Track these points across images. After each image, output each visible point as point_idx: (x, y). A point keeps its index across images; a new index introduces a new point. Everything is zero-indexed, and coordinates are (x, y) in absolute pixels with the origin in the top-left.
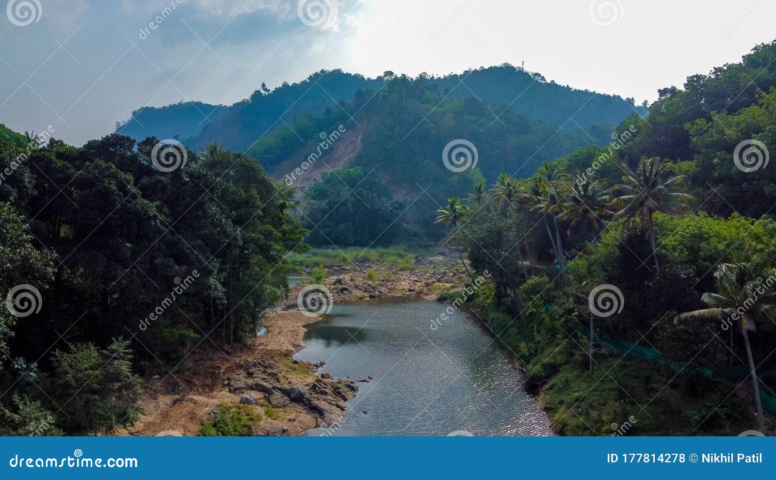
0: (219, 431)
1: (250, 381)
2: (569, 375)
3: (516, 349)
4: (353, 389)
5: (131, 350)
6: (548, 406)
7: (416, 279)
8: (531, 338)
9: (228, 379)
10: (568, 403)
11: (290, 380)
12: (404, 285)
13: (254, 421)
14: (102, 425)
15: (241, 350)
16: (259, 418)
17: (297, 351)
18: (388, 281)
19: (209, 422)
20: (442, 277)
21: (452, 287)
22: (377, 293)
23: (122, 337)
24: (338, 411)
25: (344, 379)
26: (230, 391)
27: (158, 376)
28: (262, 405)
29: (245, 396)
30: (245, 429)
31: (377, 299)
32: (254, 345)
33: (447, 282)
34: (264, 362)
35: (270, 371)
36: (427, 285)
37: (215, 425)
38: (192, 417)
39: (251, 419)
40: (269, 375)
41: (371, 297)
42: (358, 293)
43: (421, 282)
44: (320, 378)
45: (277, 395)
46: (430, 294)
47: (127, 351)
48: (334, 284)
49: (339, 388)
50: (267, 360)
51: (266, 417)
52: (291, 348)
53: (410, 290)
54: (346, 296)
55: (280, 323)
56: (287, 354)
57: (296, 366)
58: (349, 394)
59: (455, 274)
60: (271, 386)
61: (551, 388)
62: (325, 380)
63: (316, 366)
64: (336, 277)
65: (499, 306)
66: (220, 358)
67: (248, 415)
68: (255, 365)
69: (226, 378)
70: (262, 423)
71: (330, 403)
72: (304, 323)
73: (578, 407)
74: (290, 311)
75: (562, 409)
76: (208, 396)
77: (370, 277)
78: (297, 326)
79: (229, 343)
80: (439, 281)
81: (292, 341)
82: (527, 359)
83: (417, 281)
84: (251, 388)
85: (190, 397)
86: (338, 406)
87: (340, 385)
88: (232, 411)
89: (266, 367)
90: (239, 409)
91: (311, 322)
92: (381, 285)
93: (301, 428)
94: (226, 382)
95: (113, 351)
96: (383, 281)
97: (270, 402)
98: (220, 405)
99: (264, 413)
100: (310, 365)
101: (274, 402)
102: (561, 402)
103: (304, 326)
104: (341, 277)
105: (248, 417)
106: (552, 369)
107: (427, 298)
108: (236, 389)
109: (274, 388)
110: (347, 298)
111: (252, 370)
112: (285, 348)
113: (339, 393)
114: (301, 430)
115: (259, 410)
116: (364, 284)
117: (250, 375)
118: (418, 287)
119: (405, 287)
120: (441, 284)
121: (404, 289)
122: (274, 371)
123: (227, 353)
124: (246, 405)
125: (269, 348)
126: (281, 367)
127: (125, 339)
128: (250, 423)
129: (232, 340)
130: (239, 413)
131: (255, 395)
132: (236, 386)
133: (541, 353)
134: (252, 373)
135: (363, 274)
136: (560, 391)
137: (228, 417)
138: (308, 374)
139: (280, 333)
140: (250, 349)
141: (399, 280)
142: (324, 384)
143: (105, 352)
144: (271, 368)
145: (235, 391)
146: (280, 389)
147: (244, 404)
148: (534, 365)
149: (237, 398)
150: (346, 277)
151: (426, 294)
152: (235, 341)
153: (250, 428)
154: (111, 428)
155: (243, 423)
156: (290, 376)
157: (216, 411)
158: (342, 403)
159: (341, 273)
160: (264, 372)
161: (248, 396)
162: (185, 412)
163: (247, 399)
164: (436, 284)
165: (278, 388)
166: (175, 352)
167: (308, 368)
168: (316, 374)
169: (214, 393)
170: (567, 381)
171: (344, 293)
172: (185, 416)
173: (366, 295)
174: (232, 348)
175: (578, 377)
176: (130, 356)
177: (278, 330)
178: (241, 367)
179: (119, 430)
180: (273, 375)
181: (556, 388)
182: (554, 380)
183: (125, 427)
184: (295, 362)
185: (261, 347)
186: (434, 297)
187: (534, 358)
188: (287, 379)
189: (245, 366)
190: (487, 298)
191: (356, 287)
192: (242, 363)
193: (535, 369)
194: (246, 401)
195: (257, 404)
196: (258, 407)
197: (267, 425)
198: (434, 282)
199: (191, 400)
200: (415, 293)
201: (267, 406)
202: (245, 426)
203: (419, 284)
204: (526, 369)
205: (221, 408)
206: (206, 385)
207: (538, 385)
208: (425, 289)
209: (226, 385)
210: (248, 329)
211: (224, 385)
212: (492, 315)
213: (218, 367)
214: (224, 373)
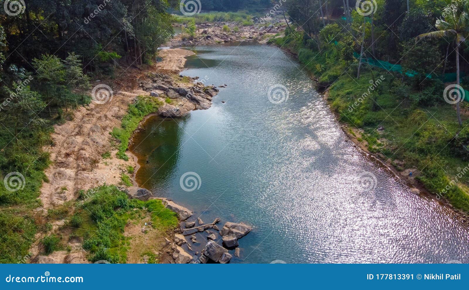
0: (139, 109)
1: (155, 85)
2: (344, 81)
3: (314, 69)
4: (216, 91)
5: (80, 61)
6: (330, 98)
7: (253, 31)
8: (323, 62)
9: (142, 83)
10: (342, 95)
11: (178, 85)
12: (247, 34)
13: (159, 105)
14: (70, 105)
15: (148, 68)
16: (162, 104)
17: (182, 71)
18: (236, 32)
19: (133, 105)
20: (270, 30)
21: (276, 35)
22: (229, 39)
23: (74, 53)
24: (208, 101)
25: (211, 85)
26: (144, 90)
27: (99, 81)
28: (163, 97)
29: (153, 92)
30: (154, 109)
31: (229, 43)
32: (156, 67)
33: (274, 32)
34: (162, 75)
35: (166, 80)
36: (261, 34)
37: (136, 107)
38: (123, 102)
39: (158, 104)
40: (166, 82)
41: (225, 42)
42: (217, 39)
43: (257, 33)
44: (196, 84)
45: (172, 92)
46: (263, 40)
47: (78, 61)
48: (202, 34)
49: (208, 90)
50: (164, 74)
51: (166, 103)
52: (178, 69)
53: (250, 38)
54: (210, 41)
55: (170, 55)
56: (176, 72)
57: (182, 78)
58: (214, 93)
59: (279, 28)
60: (168, 87)
61: (332, 89)
62: (199, 86)
63: (194, 79)
64: (203, 30)
65: (305, 45)
66: (136, 72)
67: (155, 102)
68: (157, 76)
69: (140, 82)
70: (164, 106)
71: (203, 97)
72: (184, 56)
73: (348, 97)
74: (176, 49)
75: (338, 99)
76: (131, 92)
77: (225, 30)
78: (180, 57)
79: (140, 64)
80: (268, 32)
81: (178, 65)
82: (319, 74)
83: (254, 32)
84: (156, 88)
85: (120, 92)
86: (207, 99)
87: (208, 88)
88: (146, 99)
89: (164, 78)
90: (150, 99)
91: (189, 56)
92: (232, 35)
93: (187, 109)
94: (141, 85)
95: (70, 61)
96: (233, 32)
97: (168, 96)
98: (138, 97)
99: (164, 101)
100: (190, 78)
101: (170, 96)
102: (338, 95)
103: (185, 58)
104: (206, 29)
105: (156, 103)
106: (335, 78)
107: (260, 42)
108: (147, 89)
109: (169, 88)
110: (211, 42)
111: (156, 79)
112: (174, 69)
113: (208, 92)
114: (186, 110)
115: (161, 100)
116: (221, 34)
117: (155, 82)
118: (255, 36)
119: (247, 36)
120: (270, 34)
121: (246, 37)
122: (169, 80)
123: (139, 69)
124: (154, 97)
125: (165, 69)
126: (173, 78)
127: (76, 54)
128: (157, 106)
129: (141, 62)
130: (150, 101)
131: (158, 92)
132: (147, 87)
133: (329, 69)
134: (156, 81)
135: (220, 28)
136: (338, 89)
137: (144, 102)
138: (189, 82)
139: (170, 61)
140: (153, 68)
141: (243, 31)
142: (199, 87)
143: (65, 61)
144: (167, 78)
145: (146, 90)
146: (173, 89)
147: (153, 96)
148: (323, 77)
149: (148, 94)
150: (210, 30)
151: (260, 40)
152: (143, 63)
153: (157, 109)
154: (75, 106)
155: (153, 106)
156: (178, 83)
157: (136, 99)
158: (209, 97)
159: (206, 28)
160: (163, 81)
161: (154, 92)
162: (118, 99)
163: (154, 94)
164: (266, 34)
165: (172, 88)
166: (107, 67)
167: (188, 80)
168: (194, 83)
169: (134, 91)
170: (342, 84)
171: (208, 39)
172: (118, 101)
173: (222, 40)
174: (142, 67)
175: (350, 81)
176: (80, 64)
177: (169, 59)
178: (149, 77)
179: (80, 108)
180: (169, 82)
181: (335, 88)
182: (334, 84)
183: (84, 106)
184: (181, 76)
185: (160, 68)
186: (265, 41)
187: (324, 73)
188: (177, 85)
189: (151, 76)
190: (298, 40)
191: (216, 36)
192: (149, 75)
193: (324, 78)
194: (154, 95)
195: (160, 96)
196: (161, 98)
197: (167, 107)
198: (265, 33)
199: (121, 94)
200: (253, 39)
201: (167, 98)
202: (154, 107)
203: (255, 34)
204: (319, 79)
205: (139, 98)
206: (129, 86)
207: (325, 87)
208: (259, 37)
209: (141, 86)
210: (151, 57)
211: (140, 86)
212: (301, 50)
213: (135, 77)
214: (139, 80)
